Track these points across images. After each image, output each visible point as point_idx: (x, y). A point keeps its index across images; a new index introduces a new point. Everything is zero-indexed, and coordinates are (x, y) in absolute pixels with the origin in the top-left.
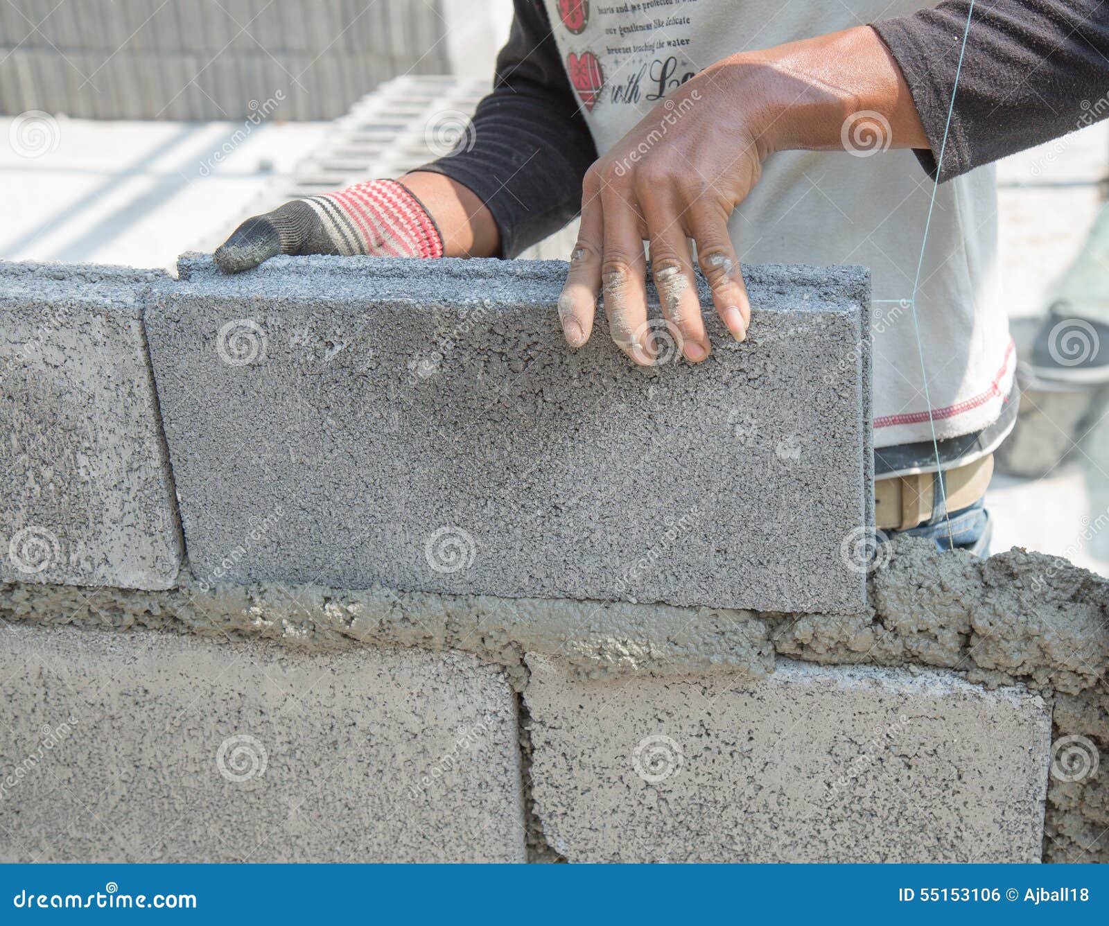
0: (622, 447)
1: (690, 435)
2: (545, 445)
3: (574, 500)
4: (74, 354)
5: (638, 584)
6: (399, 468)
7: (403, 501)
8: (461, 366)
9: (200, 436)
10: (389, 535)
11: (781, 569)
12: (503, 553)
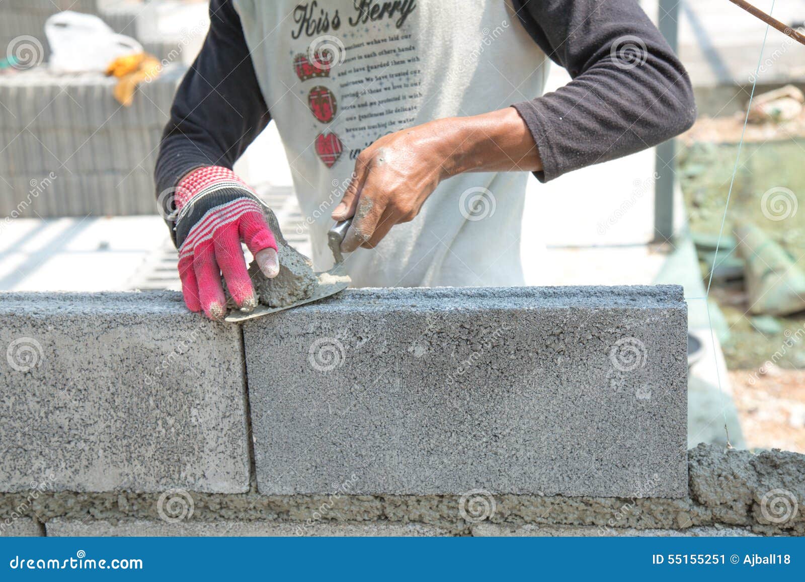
0: (540, 396)
1: (582, 387)
2: (491, 396)
3: (508, 431)
4: (194, 346)
5: (545, 483)
6: (398, 414)
7: (399, 436)
8: (442, 348)
9: (272, 400)
10: (388, 457)
11: (637, 470)
12: (460, 467)
